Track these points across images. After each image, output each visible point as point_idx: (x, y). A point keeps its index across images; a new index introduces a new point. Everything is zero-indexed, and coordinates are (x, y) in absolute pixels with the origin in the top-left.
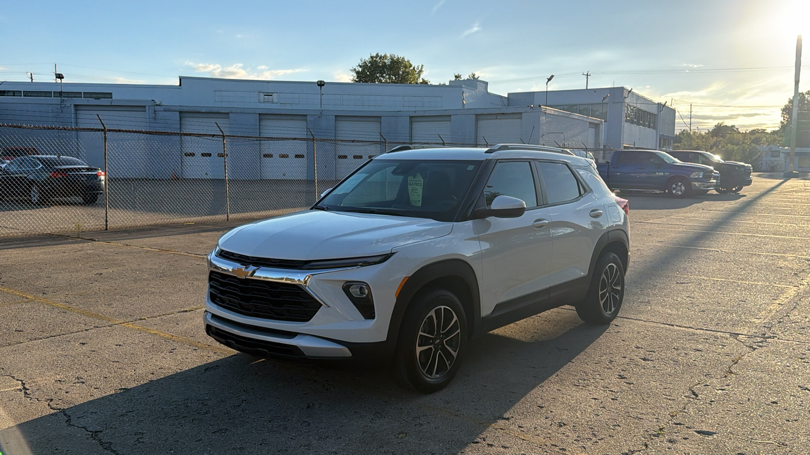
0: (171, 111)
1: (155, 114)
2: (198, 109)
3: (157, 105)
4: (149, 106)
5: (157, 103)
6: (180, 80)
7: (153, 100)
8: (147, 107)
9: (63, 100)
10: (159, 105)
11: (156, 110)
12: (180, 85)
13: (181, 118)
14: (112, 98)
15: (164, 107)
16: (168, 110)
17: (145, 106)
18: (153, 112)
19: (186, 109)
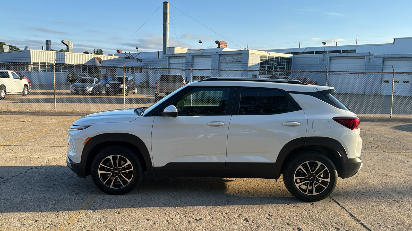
0: (378, 58)
1: (369, 60)
2: (394, 56)
3: (371, 55)
4: (366, 56)
5: (371, 54)
6: (394, 40)
7: (369, 52)
8: (365, 56)
9: (325, 55)
10: (372, 55)
11: (370, 58)
12: (394, 43)
13: (383, 61)
14: (355, 52)
15: (375, 56)
16: (377, 57)
17: (364, 56)
18: (368, 58)
19: (387, 56)
